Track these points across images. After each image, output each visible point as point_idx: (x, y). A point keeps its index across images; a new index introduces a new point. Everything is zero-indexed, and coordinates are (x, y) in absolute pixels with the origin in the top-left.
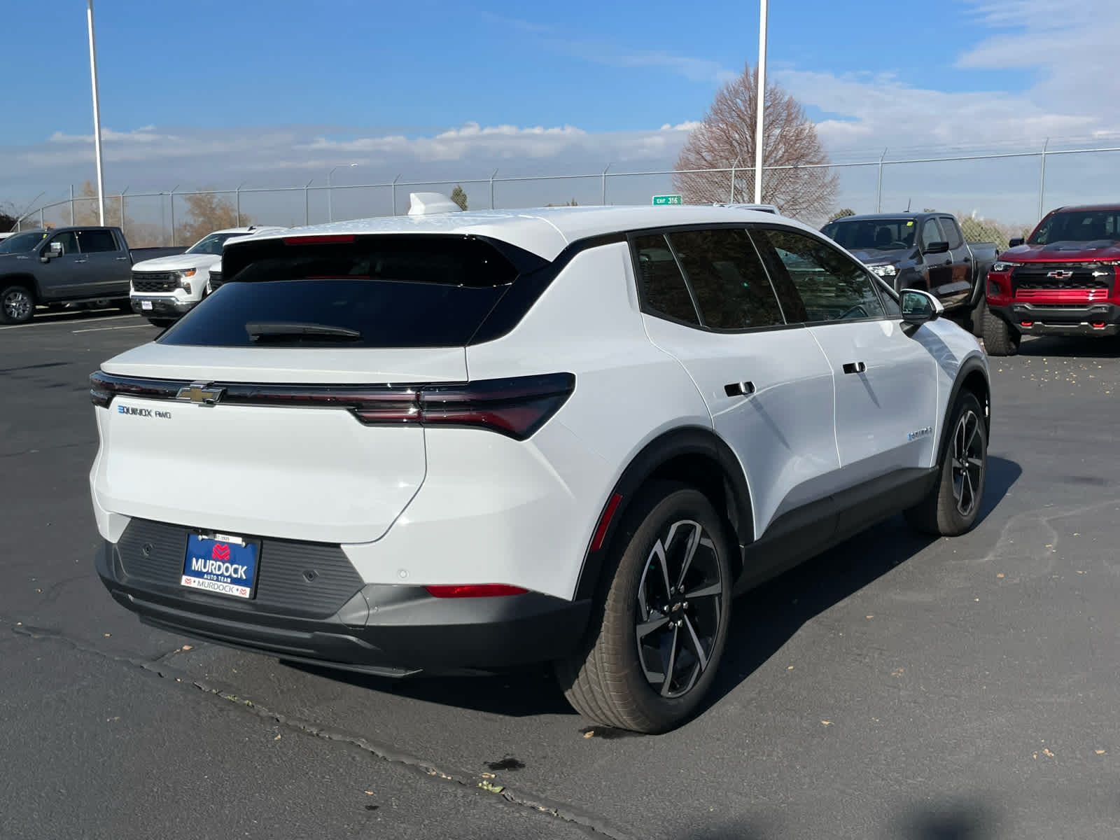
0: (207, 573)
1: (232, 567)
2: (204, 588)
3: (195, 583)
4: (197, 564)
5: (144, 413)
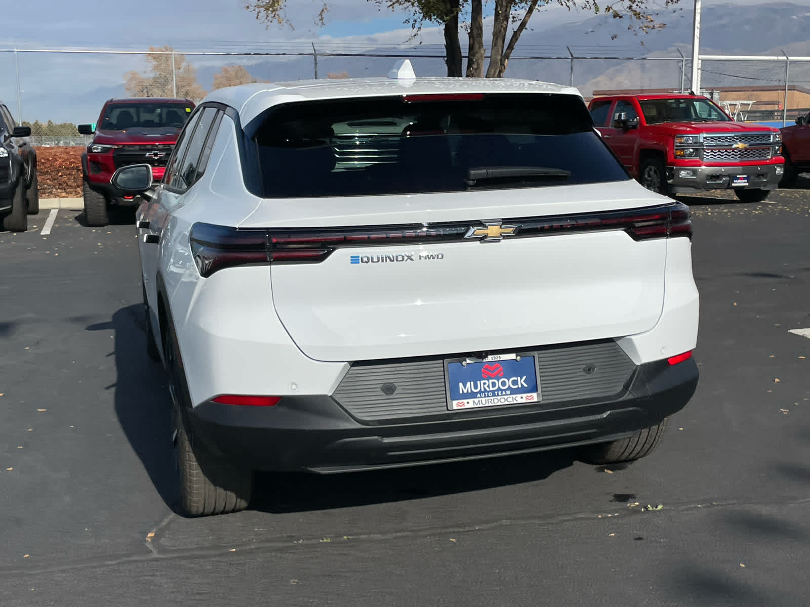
1: (509, 380)
2: (481, 405)
3: (469, 404)
4: (465, 388)
5: (400, 258)
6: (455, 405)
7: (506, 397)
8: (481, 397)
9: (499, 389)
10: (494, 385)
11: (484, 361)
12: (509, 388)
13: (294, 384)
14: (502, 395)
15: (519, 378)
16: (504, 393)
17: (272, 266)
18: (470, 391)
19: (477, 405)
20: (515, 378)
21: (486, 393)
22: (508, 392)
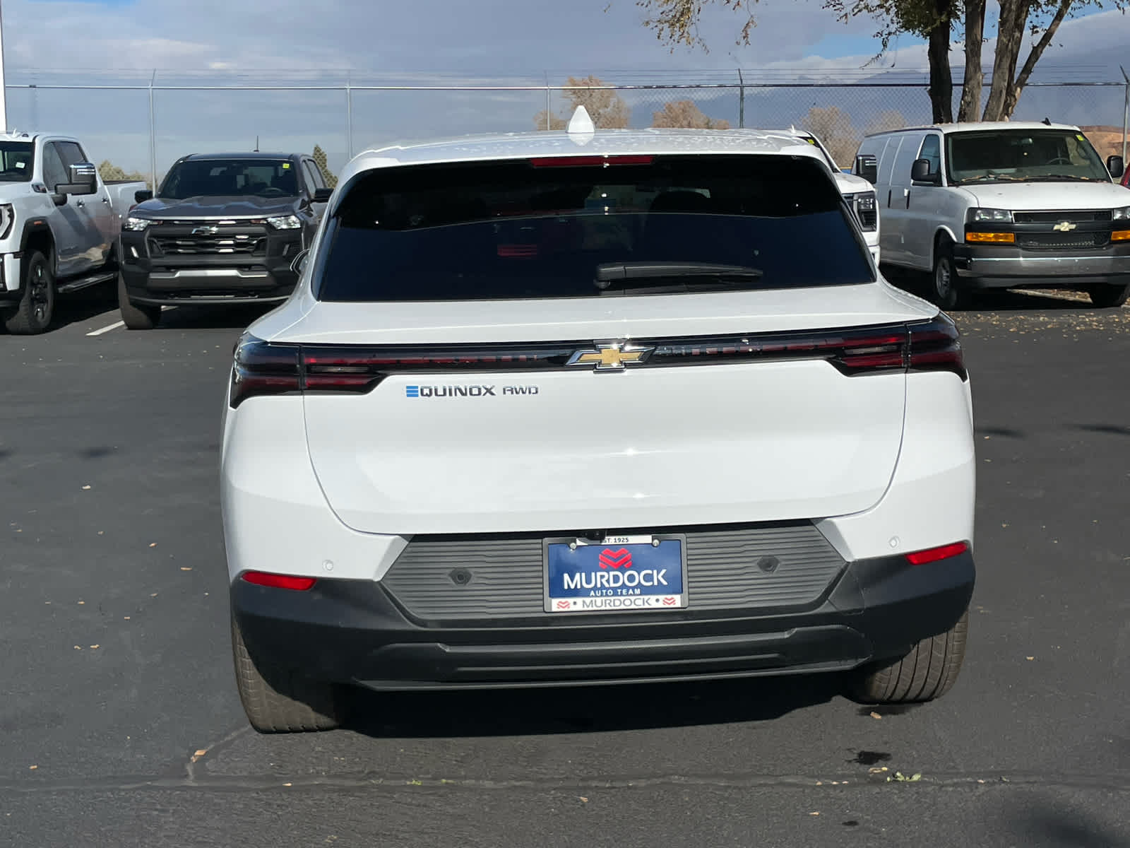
0: (595, 589)
1: (639, 574)
2: (595, 608)
3: (577, 605)
4: (572, 581)
5: (475, 391)
6: (556, 605)
7: (633, 598)
8: (596, 596)
9: (624, 586)
10: (616, 579)
11: (603, 544)
12: (639, 584)
13: (329, 562)
14: (628, 595)
15: (655, 572)
16: (631, 592)
17: (305, 396)
18: (579, 587)
19: (588, 606)
20: (649, 572)
21: (604, 591)
22: (637, 591)
